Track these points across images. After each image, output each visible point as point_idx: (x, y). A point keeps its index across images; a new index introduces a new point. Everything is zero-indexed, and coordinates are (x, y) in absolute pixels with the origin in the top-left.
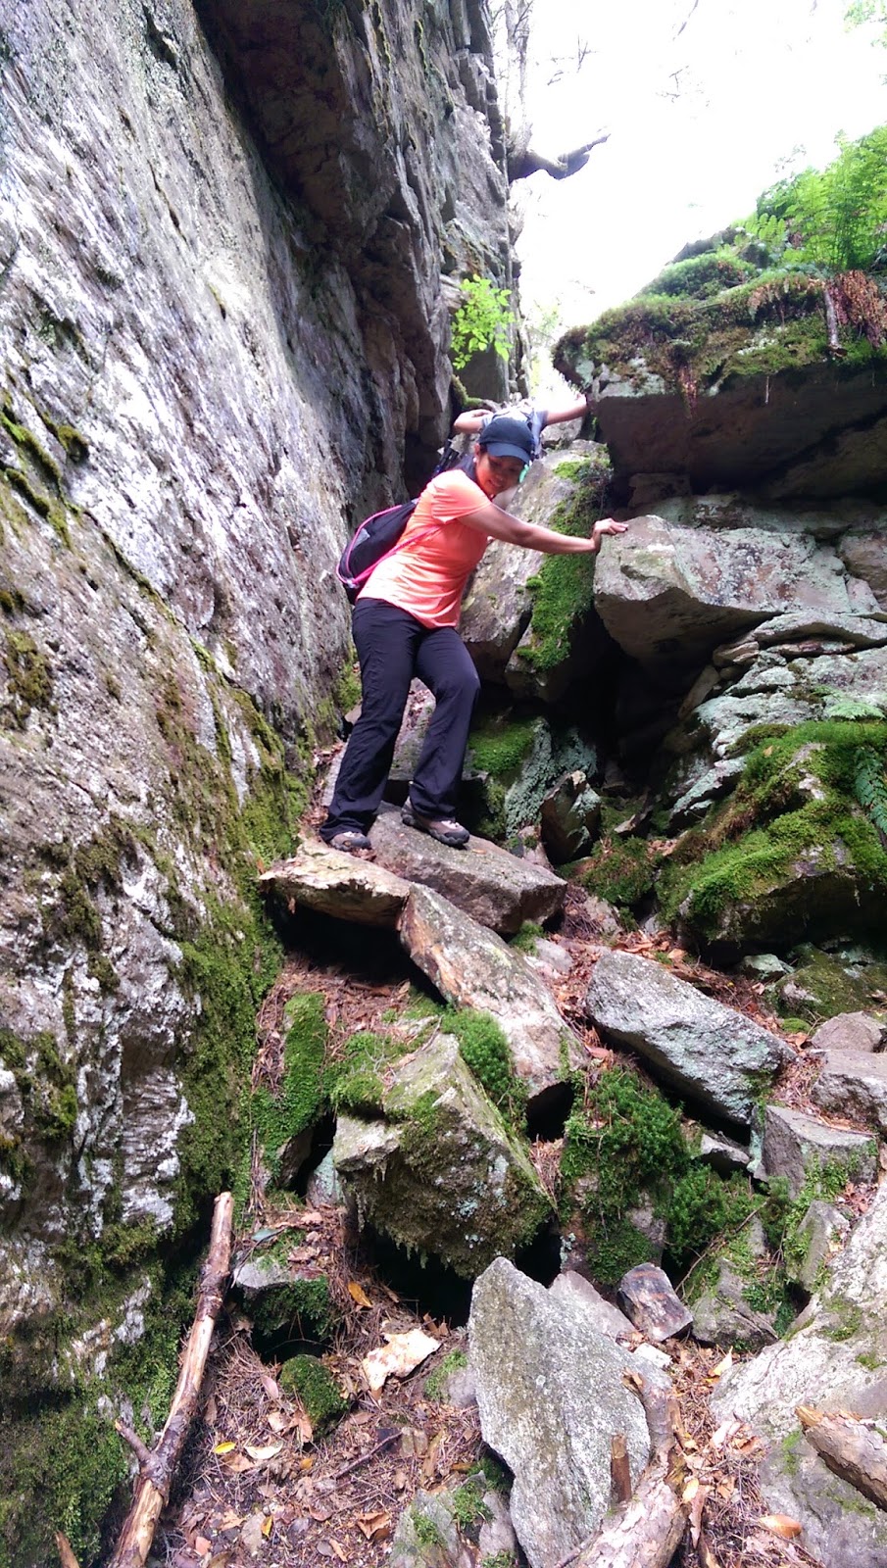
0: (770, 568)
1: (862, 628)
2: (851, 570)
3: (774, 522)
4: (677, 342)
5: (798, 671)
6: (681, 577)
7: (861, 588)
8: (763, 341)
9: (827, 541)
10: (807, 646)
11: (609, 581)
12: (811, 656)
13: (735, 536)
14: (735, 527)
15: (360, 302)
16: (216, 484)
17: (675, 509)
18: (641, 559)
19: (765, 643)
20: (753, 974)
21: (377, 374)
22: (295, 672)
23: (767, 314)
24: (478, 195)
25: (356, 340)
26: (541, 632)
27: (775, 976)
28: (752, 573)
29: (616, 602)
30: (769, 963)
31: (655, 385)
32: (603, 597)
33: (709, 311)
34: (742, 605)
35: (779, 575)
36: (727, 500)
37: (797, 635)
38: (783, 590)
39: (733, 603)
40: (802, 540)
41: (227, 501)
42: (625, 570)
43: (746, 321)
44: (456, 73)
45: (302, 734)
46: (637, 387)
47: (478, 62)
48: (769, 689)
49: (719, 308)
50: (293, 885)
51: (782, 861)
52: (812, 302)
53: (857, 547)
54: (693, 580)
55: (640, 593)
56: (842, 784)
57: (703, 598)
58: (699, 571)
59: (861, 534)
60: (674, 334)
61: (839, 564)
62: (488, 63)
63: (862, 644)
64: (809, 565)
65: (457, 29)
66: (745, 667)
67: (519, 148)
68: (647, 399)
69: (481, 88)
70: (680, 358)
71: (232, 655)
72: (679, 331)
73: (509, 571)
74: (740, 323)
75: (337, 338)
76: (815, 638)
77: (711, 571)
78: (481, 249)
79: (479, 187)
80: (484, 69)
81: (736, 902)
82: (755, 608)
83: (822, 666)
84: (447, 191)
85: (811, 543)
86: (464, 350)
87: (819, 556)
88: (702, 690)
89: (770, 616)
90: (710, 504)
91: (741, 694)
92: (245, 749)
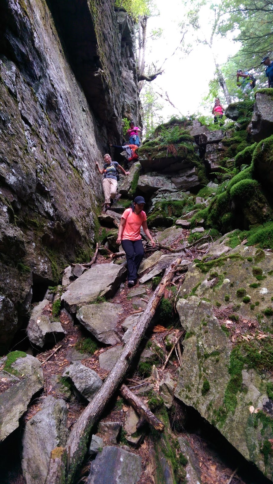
0: (161, 182)
1: (172, 190)
2: (172, 182)
3: (162, 176)
4: (149, 153)
5: (163, 195)
6: (148, 183)
7: (173, 185)
8: (160, 154)
9: (169, 178)
10: (164, 192)
11: (139, 183)
12: (165, 193)
13: (157, 177)
14: (157, 176)
15: (107, 130)
16: (92, 170)
17: (150, 173)
18: (143, 181)
19: (160, 191)
20: (153, 229)
21: (110, 142)
22: (100, 193)
23: (160, 150)
24: (130, 91)
25: (107, 137)
26: (132, 189)
27: (155, 229)
28: (158, 182)
29: (140, 186)
30: (154, 228)
31: (146, 158)
32: (139, 185)
33: (153, 149)
34: (157, 187)
35: (162, 183)
36: (156, 172)
37: (163, 191)
38: (162, 185)
39: (156, 186)
40: (166, 178)
41: (93, 172)
42: (141, 182)
43: (158, 151)
44: (126, 63)
45: (101, 201)
46: (144, 159)
47: (131, 59)
48: (159, 197)
49: (154, 149)
50: (102, 217)
51: (155, 216)
52: (166, 149)
53: (173, 179)
54: (150, 183)
55: (143, 185)
56: (163, 208)
57: (151, 186)
58: (151, 182)
59: (174, 177)
60: (149, 152)
61: (171, 181)
62: (133, 59)
63: (172, 192)
64: (166, 181)
65: (127, 54)
66: (157, 194)
67: (140, 74)
68: (145, 160)
69: (132, 65)
70: (149, 155)
71: (94, 191)
72: (150, 152)
73: (129, 180)
74: (157, 151)
75: (104, 137)
76: (166, 191)
77: (153, 182)
78: (130, 105)
79: (130, 89)
80: (133, 61)
81: (150, 221)
82: (158, 187)
83: (166, 194)
84: (123, 103)
85: (167, 178)
86: (125, 132)
87: (168, 180)
88: (152, 197)
89: (160, 188)
90: (154, 173)
91: (157, 198)
92: (96, 203)
